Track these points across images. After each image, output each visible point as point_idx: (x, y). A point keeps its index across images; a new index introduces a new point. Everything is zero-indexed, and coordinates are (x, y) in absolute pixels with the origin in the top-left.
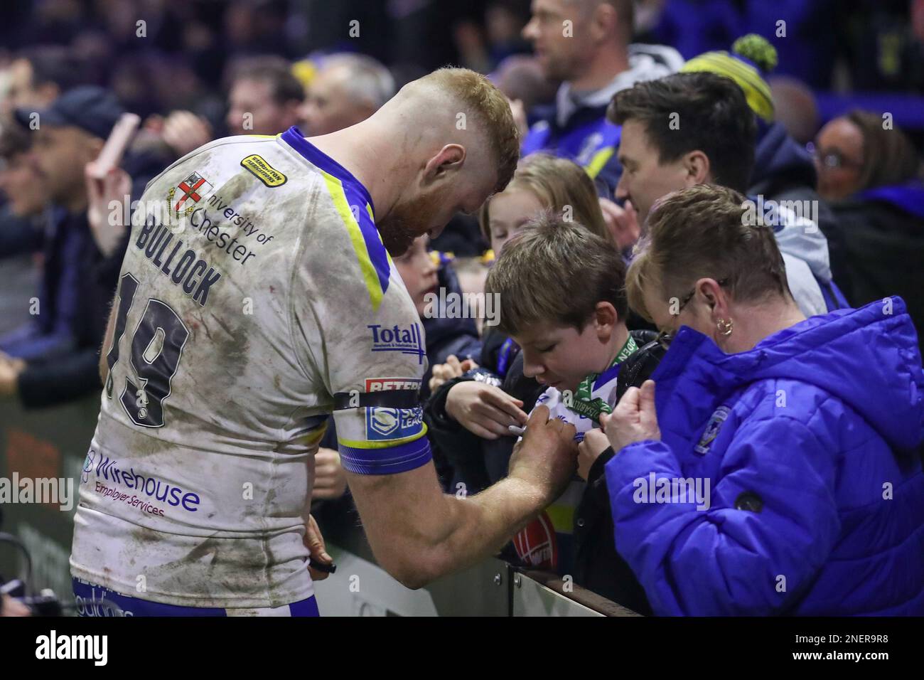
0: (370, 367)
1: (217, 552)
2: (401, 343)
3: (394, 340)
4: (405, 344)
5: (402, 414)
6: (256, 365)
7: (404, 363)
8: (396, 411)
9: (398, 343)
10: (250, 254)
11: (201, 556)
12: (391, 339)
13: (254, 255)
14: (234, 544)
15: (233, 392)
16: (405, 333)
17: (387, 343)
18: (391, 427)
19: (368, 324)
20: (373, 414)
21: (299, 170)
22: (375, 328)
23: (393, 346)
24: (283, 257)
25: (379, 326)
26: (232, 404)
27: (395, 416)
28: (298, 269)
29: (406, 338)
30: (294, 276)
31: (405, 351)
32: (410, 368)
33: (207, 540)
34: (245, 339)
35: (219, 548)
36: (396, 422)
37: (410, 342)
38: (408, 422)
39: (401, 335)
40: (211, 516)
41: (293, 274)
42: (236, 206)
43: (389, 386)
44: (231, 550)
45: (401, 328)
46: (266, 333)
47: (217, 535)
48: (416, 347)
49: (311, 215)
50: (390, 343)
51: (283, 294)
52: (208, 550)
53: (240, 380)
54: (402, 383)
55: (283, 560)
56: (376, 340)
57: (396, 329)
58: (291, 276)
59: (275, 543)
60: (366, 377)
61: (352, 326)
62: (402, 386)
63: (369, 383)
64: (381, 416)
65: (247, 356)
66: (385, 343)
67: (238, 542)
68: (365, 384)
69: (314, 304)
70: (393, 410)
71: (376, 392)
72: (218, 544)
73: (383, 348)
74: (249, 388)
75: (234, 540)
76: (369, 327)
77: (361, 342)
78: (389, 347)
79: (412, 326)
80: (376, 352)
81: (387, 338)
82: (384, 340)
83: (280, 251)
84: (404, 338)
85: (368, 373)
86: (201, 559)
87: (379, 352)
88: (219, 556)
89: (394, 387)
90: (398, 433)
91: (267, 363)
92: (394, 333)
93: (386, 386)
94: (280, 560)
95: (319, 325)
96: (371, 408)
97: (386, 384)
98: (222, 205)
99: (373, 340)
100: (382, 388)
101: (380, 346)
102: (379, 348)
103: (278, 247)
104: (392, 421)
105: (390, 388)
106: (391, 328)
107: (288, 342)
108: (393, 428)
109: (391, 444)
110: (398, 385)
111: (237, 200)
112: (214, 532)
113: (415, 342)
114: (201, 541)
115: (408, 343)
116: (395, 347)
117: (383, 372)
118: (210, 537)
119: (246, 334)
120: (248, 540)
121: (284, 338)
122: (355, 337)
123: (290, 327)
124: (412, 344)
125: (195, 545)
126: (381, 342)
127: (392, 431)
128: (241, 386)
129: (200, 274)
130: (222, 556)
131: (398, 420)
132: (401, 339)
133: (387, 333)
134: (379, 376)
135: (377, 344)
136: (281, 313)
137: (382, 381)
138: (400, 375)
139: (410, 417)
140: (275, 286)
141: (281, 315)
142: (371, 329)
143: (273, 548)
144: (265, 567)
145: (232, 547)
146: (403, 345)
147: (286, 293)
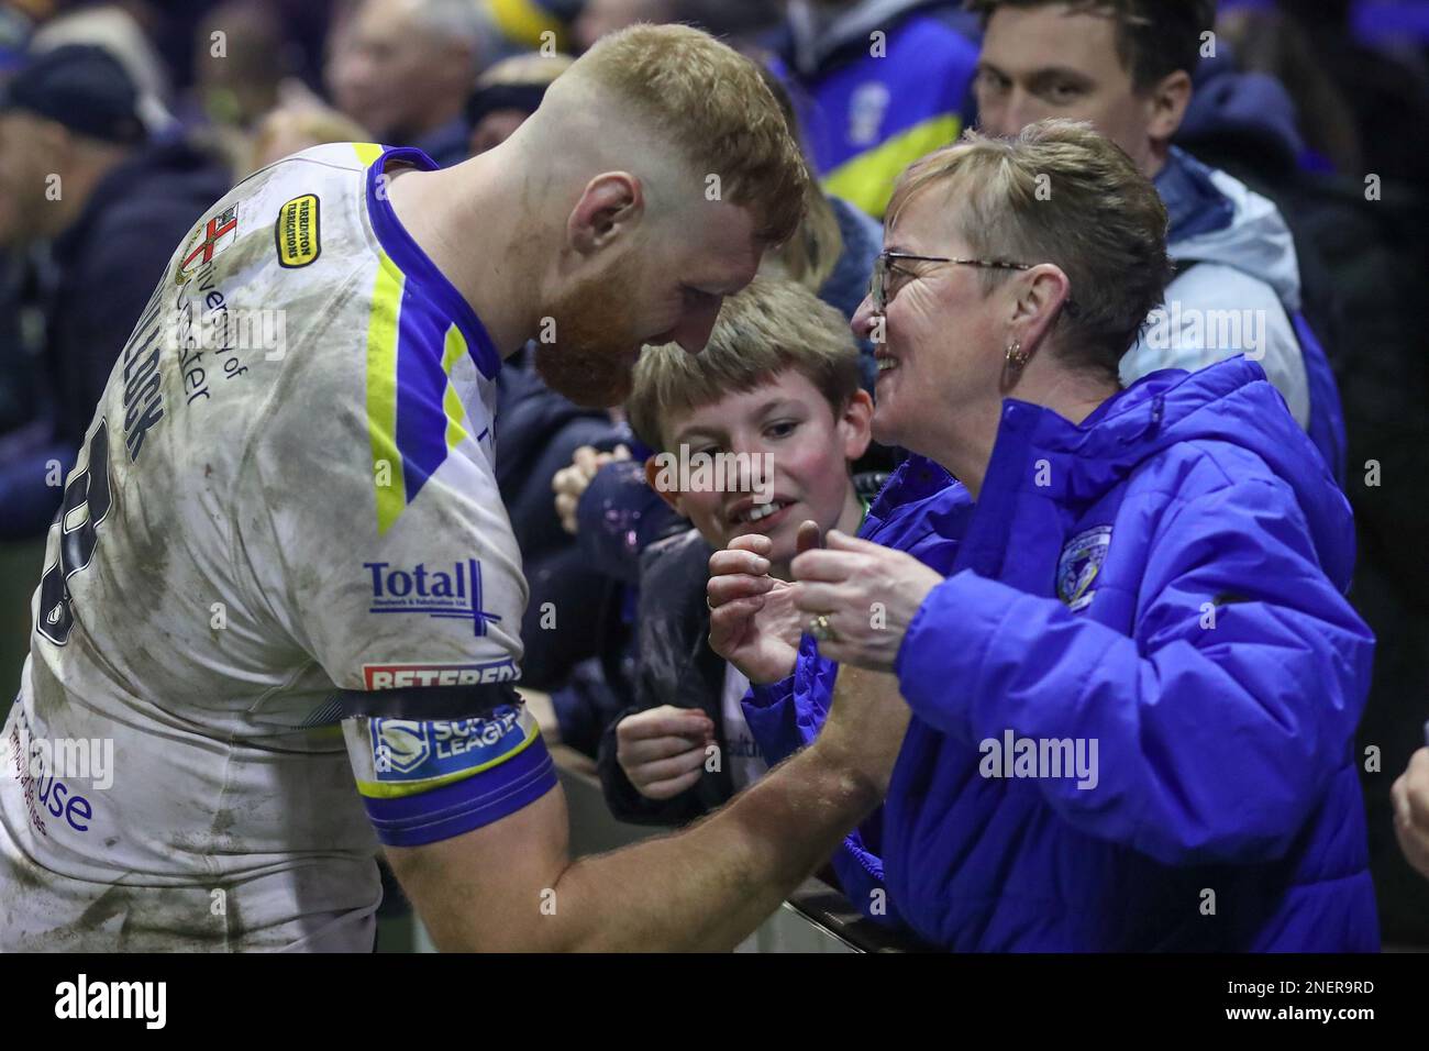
0: (369, 644)
1: (131, 912)
2: (428, 598)
3: (414, 594)
4: (439, 599)
5: (432, 733)
6: (177, 597)
7: (433, 636)
8: (421, 726)
9: (421, 598)
10: (203, 392)
11: (103, 920)
12: (407, 589)
13: (208, 396)
14: (161, 897)
15: (146, 634)
16: (439, 579)
17: (400, 598)
18: (413, 757)
19: (364, 560)
20: (381, 733)
21: (352, 241)
22: (376, 568)
23: (411, 602)
24: (241, 414)
25: (386, 565)
26: (144, 653)
27: (420, 735)
28: (257, 442)
29: (441, 589)
30: (248, 457)
31: (436, 612)
32: (451, 644)
33: (111, 890)
34: (164, 548)
35: (132, 904)
36: (424, 748)
37: (450, 595)
38: (454, 746)
39: (429, 582)
40: (110, 843)
41: (248, 451)
42: (228, 290)
43: (405, 679)
44: (157, 908)
45: (431, 570)
46: (194, 550)
47: (125, 881)
48: (464, 604)
49: (313, 338)
50: (406, 598)
51: (225, 484)
52: (114, 908)
53: (155, 616)
54: (435, 674)
55: (262, 923)
56: (378, 591)
57: (420, 572)
58: (243, 453)
59: (248, 893)
60: (365, 661)
61: (335, 562)
62: (435, 681)
63: (370, 672)
64: (394, 736)
65: (165, 579)
66: (395, 598)
67: (167, 892)
68: (363, 673)
69: (275, 516)
70: (413, 725)
71: (383, 690)
72: (129, 897)
73: (391, 606)
74: (168, 635)
75: (159, 890)
76: (366, 565)
77: (350, 595)
78: (404, 606)
79: (459, 567)
80: (379, 615)
81: (400, 587)
82: (392, 590)
83: (244, 400)
84: (435, 589)
85: (366, 653)
86: (104, 925)
87: (385, 615)
88: (134, 919)
89: (417, 681)
90: (429, 766)
91: (196, 600)
92: (414, 578)
93: (402, 679)
94: (257, 923)
95: (282, 557)
96: (378, 719)
97: (400, 676)
98: (208, 284)
99: (372, 592)
100: (393, 683)
101: (386, 603)
102: (384, 607)
103: (245, 392)
104: (416, 747)
105: (409, 684)
106: (409, 568)
107: (229, 575)
108: (418, 759)
109: (413, 788)
110: (426, 678)
111: (234, 278)
112: (121, 874)
113: (461, 593)
114: (101, 889)
115: (445, 598)
116: (415, 606)
117: (393, 654)
118: (115, 883)
119: (166, 540)
120: (188, 891)
121: (220, 563)
122: (343, 583)
123: (232, 546)
124: (454, 599)
125: (91, 898)
126: (387, 595)
127: (419, 763)
128: (158, 629)
129: (146, 400)
130: (141, 917)
131: (426, 743)
132: (428, 589)
133: (399, 578)
134: (386, 661)
135: (379, 598)
136: (218, 518)
137: (392, 670)
138: (427, 658)
139: (454, 736)
140: (214, 466)
141: (218, 522)
142: (370, 570)
143: (244, 902)
144: (225, 939)
145: (157, 903)
146: (432, 602)
147: (229, 484)
